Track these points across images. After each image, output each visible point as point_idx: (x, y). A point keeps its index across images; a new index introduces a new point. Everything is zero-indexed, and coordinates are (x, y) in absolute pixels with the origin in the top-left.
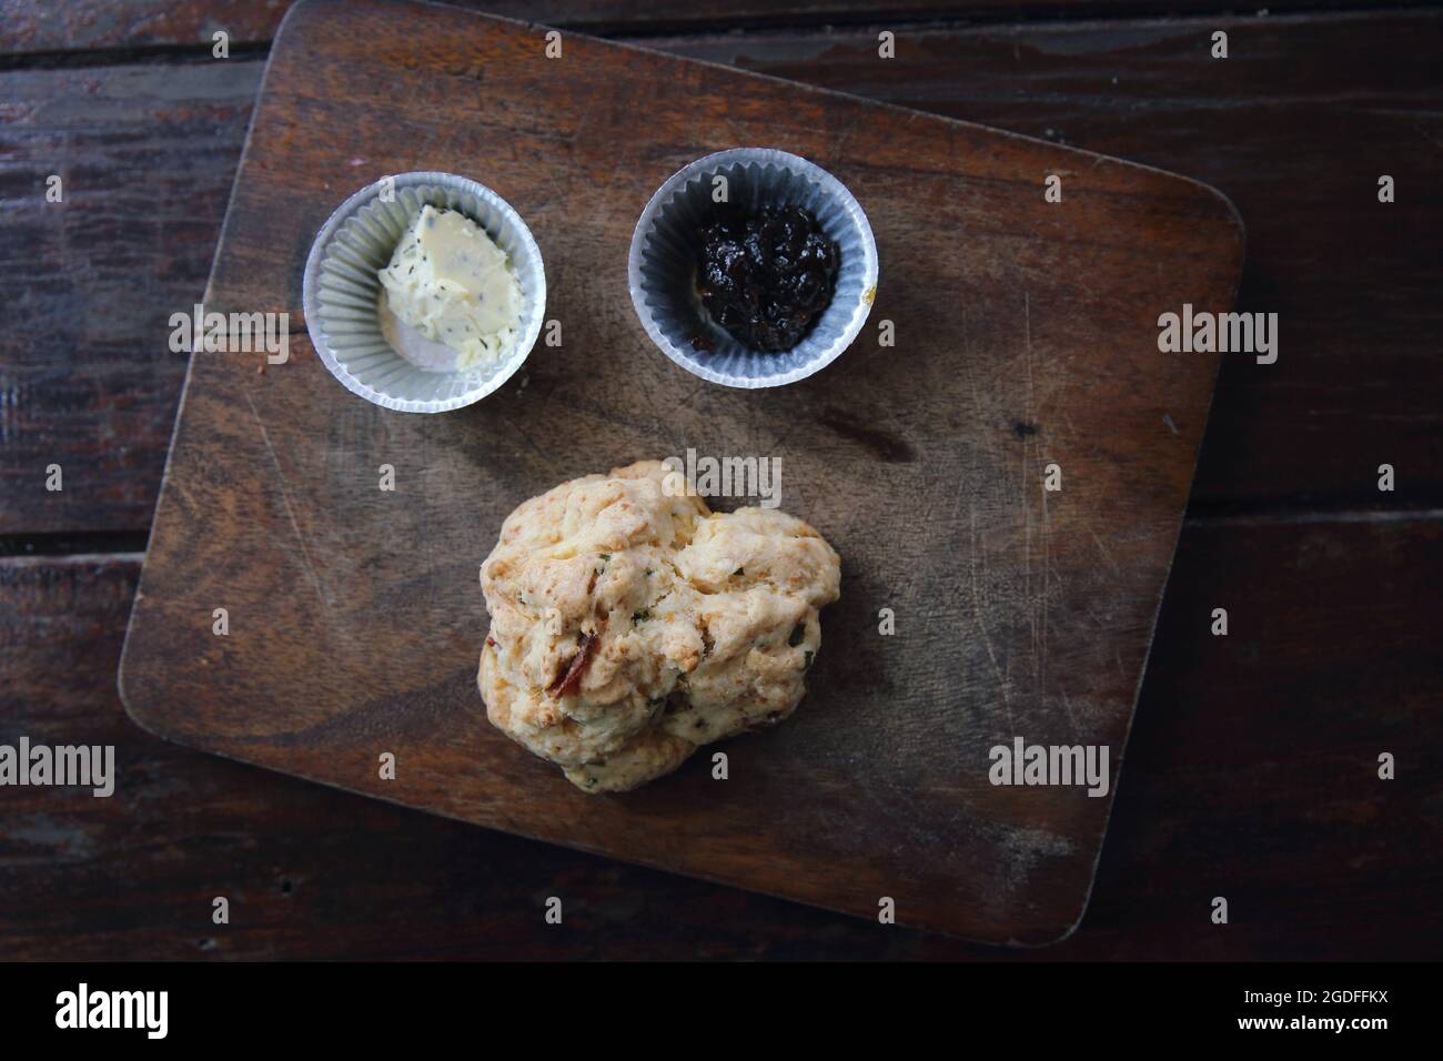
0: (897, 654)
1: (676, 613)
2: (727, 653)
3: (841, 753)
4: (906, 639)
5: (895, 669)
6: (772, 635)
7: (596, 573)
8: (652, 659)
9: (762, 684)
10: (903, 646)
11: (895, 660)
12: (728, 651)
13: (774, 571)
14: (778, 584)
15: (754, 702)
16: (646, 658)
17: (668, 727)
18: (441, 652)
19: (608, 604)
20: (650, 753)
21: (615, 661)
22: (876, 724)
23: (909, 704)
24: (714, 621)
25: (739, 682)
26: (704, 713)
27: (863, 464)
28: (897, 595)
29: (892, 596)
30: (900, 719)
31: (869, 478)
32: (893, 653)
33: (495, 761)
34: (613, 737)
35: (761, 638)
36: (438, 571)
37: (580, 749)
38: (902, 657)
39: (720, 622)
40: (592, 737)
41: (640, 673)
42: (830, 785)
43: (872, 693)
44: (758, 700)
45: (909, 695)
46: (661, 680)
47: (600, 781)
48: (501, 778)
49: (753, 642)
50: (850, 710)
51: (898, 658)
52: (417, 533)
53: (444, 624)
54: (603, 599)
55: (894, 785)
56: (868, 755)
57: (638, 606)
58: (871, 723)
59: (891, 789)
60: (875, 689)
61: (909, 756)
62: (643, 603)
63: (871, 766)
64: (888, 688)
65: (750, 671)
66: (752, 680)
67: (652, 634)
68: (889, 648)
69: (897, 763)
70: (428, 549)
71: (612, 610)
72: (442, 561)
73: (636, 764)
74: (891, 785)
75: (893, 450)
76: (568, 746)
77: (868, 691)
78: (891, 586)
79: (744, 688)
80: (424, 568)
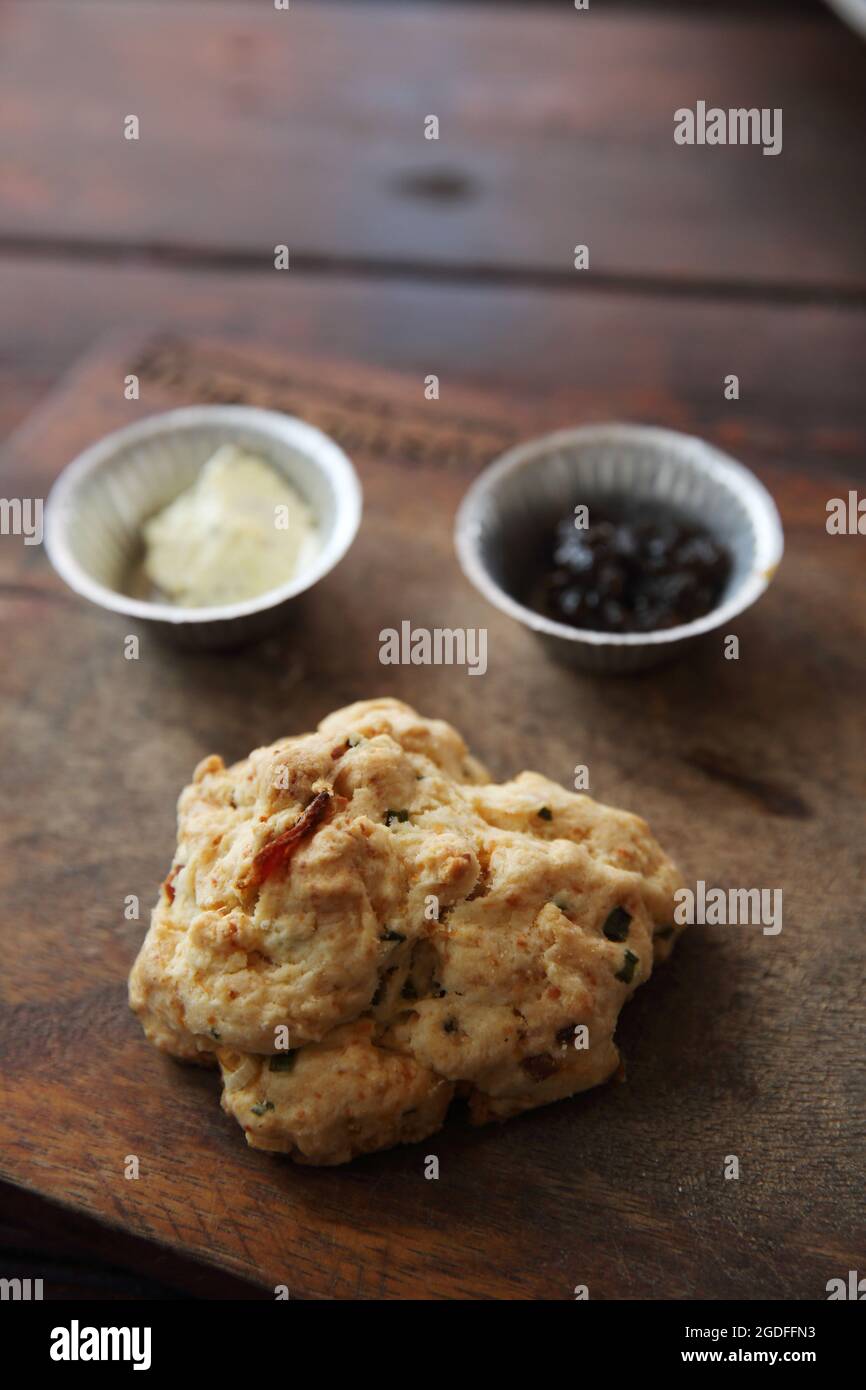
0: (768, 1052)
1: (447, 826)
2: (511, 890)
3: (665, 1176)
4: (783, 1033)
5: (762, 1071)
6: (580, 896)
7: (348, 745)
8: (402, 867)
9: (554, 959)
10: (777, 1043)
11: (763, 1058)
12: (512, 886)
13: (595, 833)
14: (598, 851)
15: (539, 997)
16: (393, 859)
17: (401, 1031)
18: (87, 960)
19: (356, 777)
20: (365, 1058)
21: (350, 834)
22: (724, 1141)
23: (780, 1121)
24: (498, 849)
25: (522, 944)
26: (460, 1005)
27: (741, 813)
28: (775, 976)
29: (767, 975)
30: (764, 1140)
31: (747, 831)
32: (763, 1050)
33: (119, 1113)
34: (319, 986)
35: (564, 893)
36: (115, 862)
37: (264, 999)
38: (775, 1056)
39: (508, 852)
40: (287, 981)
41: (380, 876)
42: (638, 1221)
43: (722, 1098)
44: (545, 993)
45: (782, 1108)
46: (409, 905)
47: (277, 1108)
48: (121, 1138)
49: (551, 895)
50: (687, 1117)
51: (769, 1057)
52: (102, 816)
53: (100, 926)
54: (350, 770)
55: (745, 1233)
56: (708, 1185)
57: (397, 803)
58: (717, 1139)
59: (740, 1240)
60: (729, 1092)
61: (775, 1194)
62: (403, 803)
63: (711, 1201)
64: (750, 1095)
65: (540, 934)
66: (541, 950)
67: (409, 837)
68: (757, 1042)
69: (753, 1202)
70: (110, 835)
71: (360, 787)
72: (125, 851)
73: (341, 1073)
74: (741, 1234)
75: (783, 803)
76: (249, 989)
77: (717, 1094)
78: (766, 964)
79: (528, 958)
80: (95, 856)
